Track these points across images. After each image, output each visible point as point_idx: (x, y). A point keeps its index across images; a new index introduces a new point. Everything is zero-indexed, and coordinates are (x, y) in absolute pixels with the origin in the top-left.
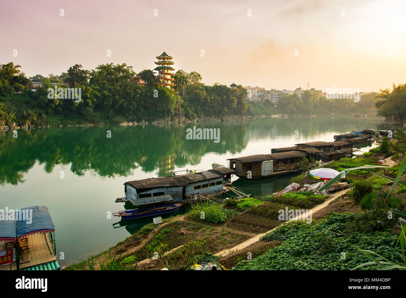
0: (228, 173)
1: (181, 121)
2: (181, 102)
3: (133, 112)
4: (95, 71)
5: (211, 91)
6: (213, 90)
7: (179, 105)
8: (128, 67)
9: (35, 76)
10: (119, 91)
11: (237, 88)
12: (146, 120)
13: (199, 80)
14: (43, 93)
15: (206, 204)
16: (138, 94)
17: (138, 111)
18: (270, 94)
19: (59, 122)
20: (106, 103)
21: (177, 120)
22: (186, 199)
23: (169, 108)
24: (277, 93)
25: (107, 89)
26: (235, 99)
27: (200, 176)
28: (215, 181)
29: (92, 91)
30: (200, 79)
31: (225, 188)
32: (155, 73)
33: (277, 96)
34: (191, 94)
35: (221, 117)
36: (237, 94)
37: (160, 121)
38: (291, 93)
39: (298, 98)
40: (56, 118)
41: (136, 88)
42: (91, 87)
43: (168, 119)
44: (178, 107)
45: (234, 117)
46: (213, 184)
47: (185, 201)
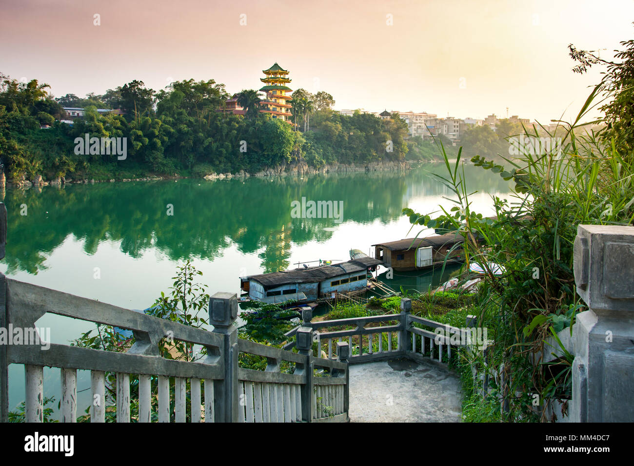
0: (373, 264)
1: (302, 172)
2: (301, 142)
3: (225, 157)
4: (164, 92)
5: (349, 123)
6: (353, 122)
7: (299, 145)
8: (217, 85)
9: (65, 96)
10: (203, 125)
11: (392, 118)
12: (245, 171)
13: (330, 105)
14: (85, 129)
15: (348, 304)
16: (235, 129)
17: (233, 157)
18: (444, 126)
19: (110, 175)
20: (183, 143)
21: (295, 170)
22: (321, 298)
23: (284, 151)
24: (456, 124)
25: (185, 122)
26: (388, 135)
27: (338, 269)
28: (357, 275)
29: (162, 125)
30: (332, 103)
31: (369, 284)
32: (260, 95)
33: (456, 129)
34: (318, 127)
35: (366, 165)
36: (390, 127)
37: (268, 172)
38: (480, 124)
39: (490, 133)
40: (105, 168)
41: (232, 120)
42: (161, 119)
43: (282, 168)
44: (296, 150)
45: (387, 165)
46: (355, 279)
47: (321, 300)
